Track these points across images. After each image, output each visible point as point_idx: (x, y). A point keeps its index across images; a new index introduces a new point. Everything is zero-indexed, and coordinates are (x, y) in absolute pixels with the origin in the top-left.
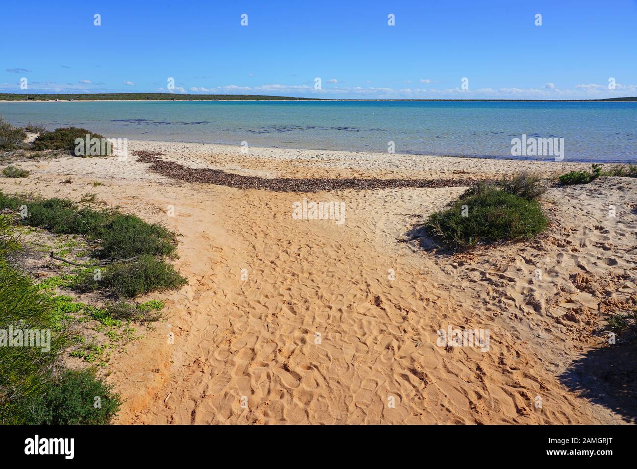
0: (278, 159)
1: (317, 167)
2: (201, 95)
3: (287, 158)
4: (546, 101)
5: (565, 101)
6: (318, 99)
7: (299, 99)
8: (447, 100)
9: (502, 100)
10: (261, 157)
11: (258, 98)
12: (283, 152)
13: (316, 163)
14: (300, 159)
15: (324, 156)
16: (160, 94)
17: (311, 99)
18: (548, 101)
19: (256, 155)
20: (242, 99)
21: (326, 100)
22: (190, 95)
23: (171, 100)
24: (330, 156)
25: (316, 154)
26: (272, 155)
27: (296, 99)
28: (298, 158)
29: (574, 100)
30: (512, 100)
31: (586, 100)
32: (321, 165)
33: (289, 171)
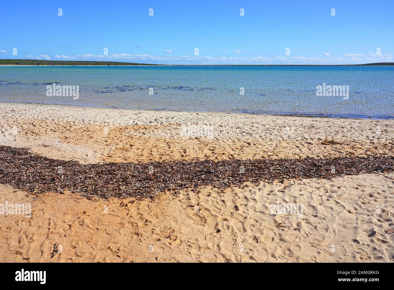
0: (112, 126)
1: (156, 137)
2: (62, 61)
3: (122, 124)
4: (323, 65)
5: (337, 65)
6: (156, 65)
7: (142, 64)
8: (253, 65)
9: (293, 65)
10: (92, 123)
11: (109, 63)
12: (118, 116)
13: (156, 131)
14: (136, 124)
15: (164, 120)
16: (28, 60)
17: (151, 65)
18: (325, 65)
19: (87, 120)
20: (96, 65)
21: (162, 65)
22: (53, 61)
23: (37, 65)
24: (170, 119)
25: (154, 118)
26: (106, 120)
27: (139, 64)
28: (135, 123)
29: (343, 65)
30: (300, 65)
31: (351, 65)
32: (160, 133)
33: (121, 146)
